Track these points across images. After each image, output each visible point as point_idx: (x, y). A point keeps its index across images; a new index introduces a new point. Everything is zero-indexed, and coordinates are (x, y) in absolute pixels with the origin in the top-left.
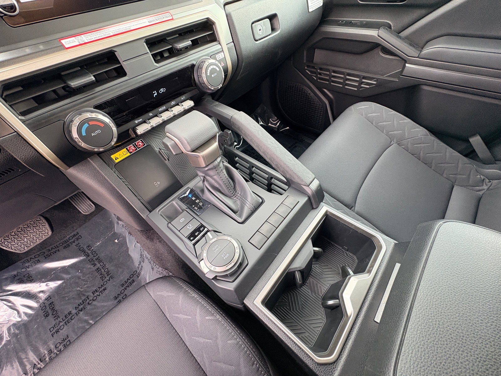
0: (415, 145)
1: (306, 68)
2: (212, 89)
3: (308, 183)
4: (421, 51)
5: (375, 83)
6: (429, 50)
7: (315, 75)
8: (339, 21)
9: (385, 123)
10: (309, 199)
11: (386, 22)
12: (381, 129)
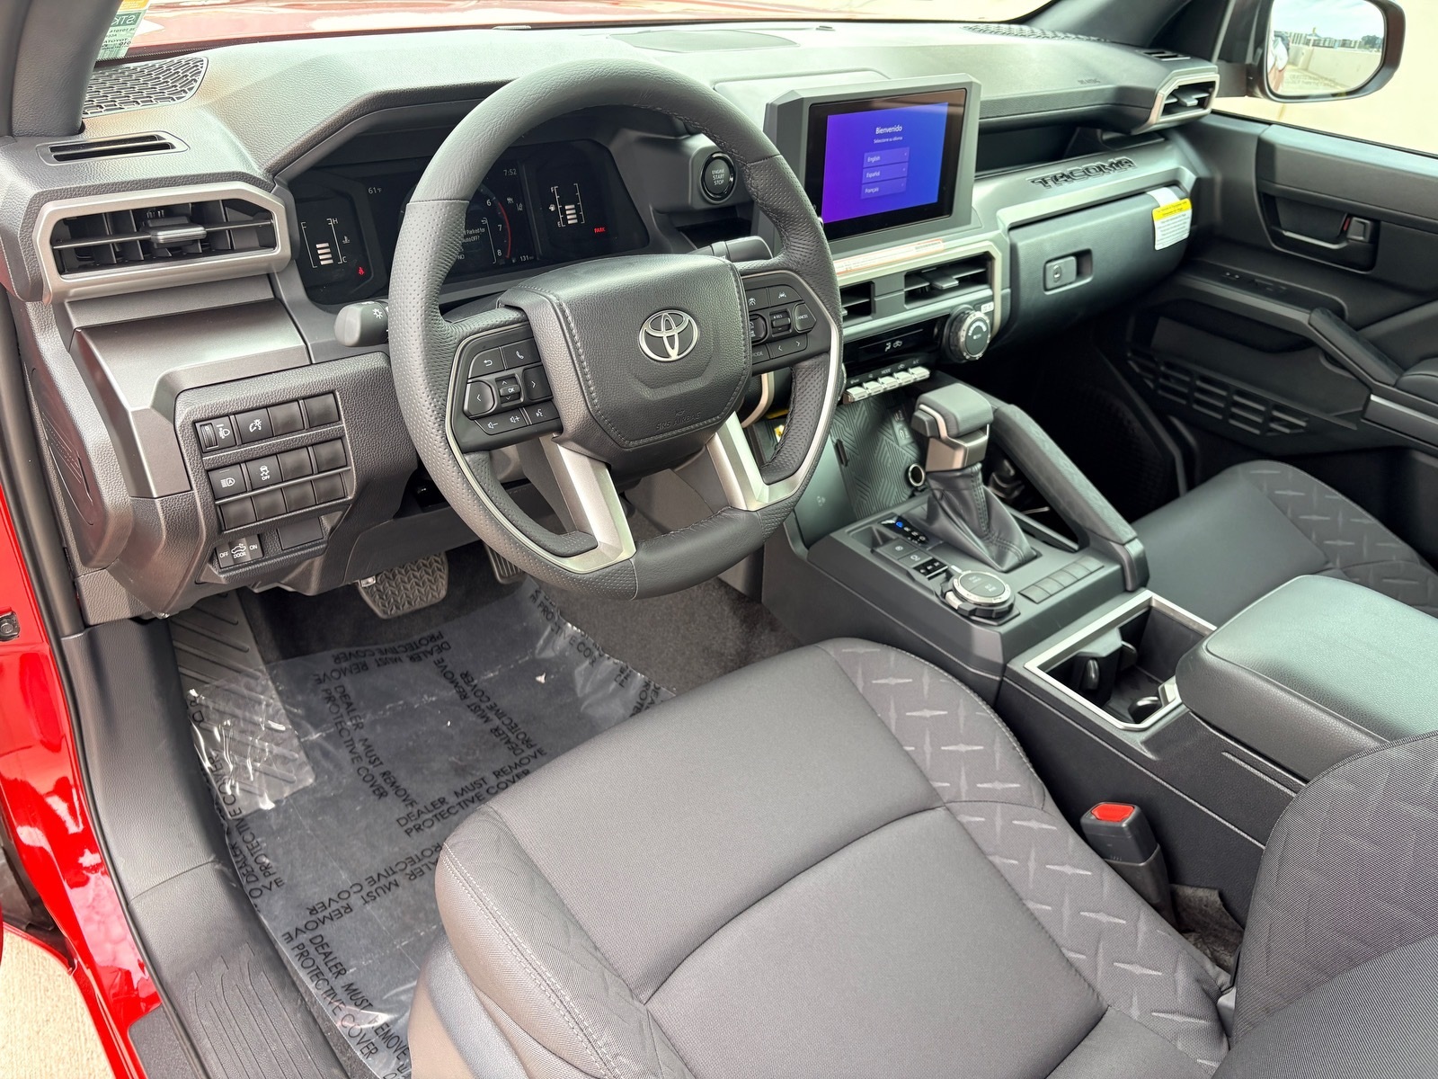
0: (1385, 580)
1: (1129, 355)
2: (968, 357)
3: (1125, 540)
4: (1401, 375)
5: (1303, 424)
6: (1418, 375)
7: (1151, 376)
8: (1226, 270)
9: (1315, 518)
10: (1123, 569)
11: (1333, 300)
12: (1305, 529)
